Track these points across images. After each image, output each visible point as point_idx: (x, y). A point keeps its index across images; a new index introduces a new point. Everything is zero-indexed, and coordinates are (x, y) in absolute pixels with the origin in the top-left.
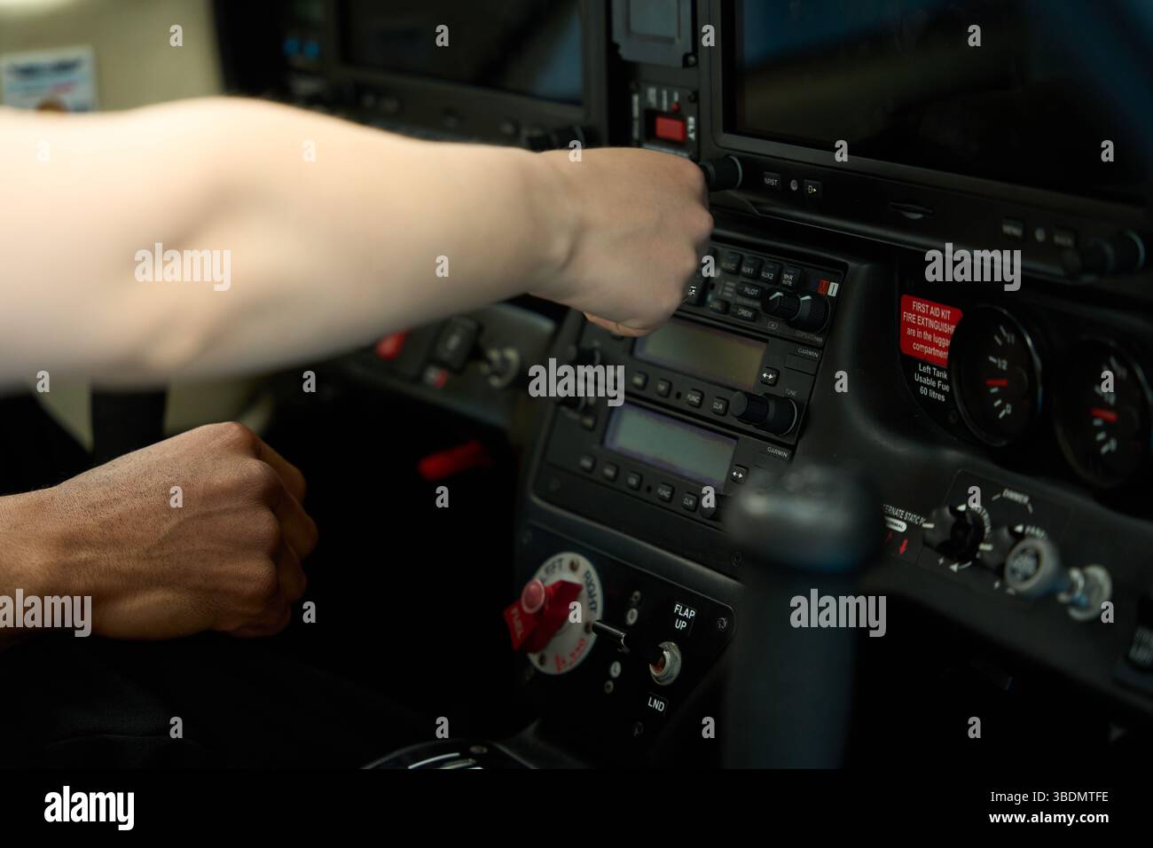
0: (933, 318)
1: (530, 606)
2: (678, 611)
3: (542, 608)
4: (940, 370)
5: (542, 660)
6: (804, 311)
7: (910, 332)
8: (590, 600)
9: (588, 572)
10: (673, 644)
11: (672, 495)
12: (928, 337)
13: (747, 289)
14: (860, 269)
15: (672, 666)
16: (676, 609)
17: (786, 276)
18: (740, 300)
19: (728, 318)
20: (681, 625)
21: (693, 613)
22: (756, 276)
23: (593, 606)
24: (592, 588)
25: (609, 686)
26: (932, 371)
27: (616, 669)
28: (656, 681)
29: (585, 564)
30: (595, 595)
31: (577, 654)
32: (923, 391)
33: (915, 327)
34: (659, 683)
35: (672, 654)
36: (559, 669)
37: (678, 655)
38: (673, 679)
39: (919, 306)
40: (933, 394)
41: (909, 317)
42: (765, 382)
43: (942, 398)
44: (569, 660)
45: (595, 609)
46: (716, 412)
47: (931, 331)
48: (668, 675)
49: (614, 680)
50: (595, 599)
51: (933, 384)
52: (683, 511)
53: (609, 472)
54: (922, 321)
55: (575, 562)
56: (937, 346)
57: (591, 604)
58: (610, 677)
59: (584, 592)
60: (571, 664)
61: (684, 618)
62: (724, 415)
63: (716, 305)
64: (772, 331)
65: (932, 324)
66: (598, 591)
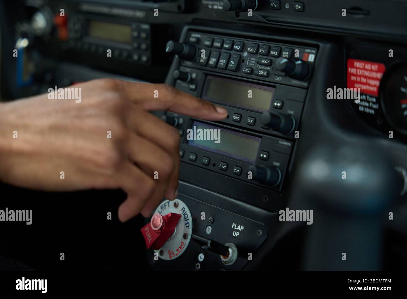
0: (367, 70)
1: (155, 227)
2: (234, 227)
3: (162, 227)
4: (371, 97)
5: (161, 253)
6: (298, 70)
7: (353, 78)
8: (186, 222)
9: (184, 208)
10: (232, 244)
11: (227, 168)
12: (363, 80)
13: (263, 61)
14: (325, 47)
15: (233, 255)
16: (233, 226)
17: (284, 53)
18: (259, 66)
19: (253, 76)
20: (237, 234)
21: (242, 228)
22: (268, 54)
23: (188, 225)
24: (186, 216)
25: (198, 266)
26: (366, 98)
27: (201, 257)
28: (224, 263)
29: (182, 204)
30: (188, 219)
31: (180, 250)
32: (361, 109)
33: (356, 75)
34: (225, 264)
35: (233, 250)
36: (171, 257)
37: (235, 249)
38: (234, 262)
39: (358, 64)
40: (367, 110)
41: (352, 70)
42: (276, 107)
43: (372, 112)
44: (176, 253)
45: (189, 226)
46: (249, 124)
47: (365, 77)
48: (231, 260)
49: (201, 263)
50: (188, 221)
51: (367, 104)
52: (233, 175)
53: (192, 157)
54: (360, 72)
55: (177, 203)
56: (369, 85)
57: (186, 224)
58: (198, 261)
59: (182, 218)
60: (177, 255)
61: (238, 231)
62: (254, 125)
63: (246, 70)
64: (278, 81)
65: (366, 73)
66: (190, 217)
